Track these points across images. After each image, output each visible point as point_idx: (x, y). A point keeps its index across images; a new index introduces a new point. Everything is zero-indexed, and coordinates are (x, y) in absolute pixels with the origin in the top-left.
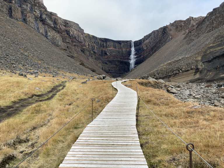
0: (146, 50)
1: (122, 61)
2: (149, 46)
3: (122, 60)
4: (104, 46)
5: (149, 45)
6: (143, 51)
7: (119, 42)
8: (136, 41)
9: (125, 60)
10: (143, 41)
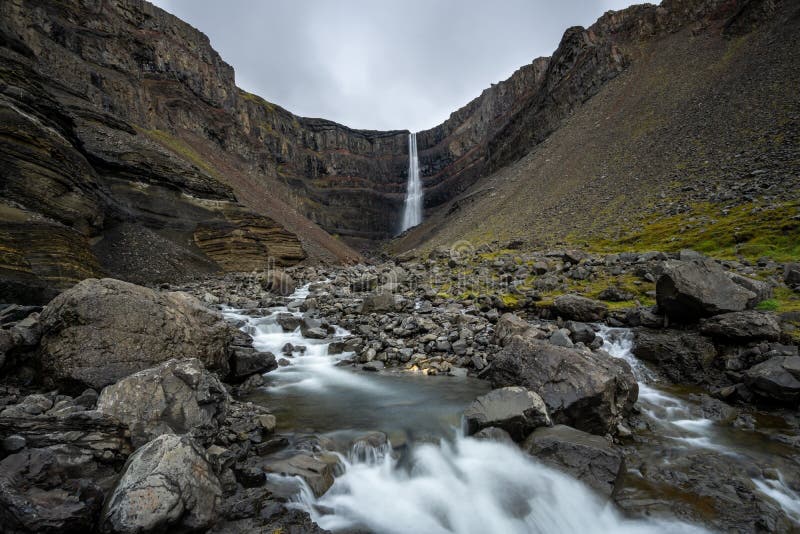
0: (458, 158)
1: (381, 196)
2: (470, 143)
3: (378, 193)
4: (316, 144)
5: (473, 140)
6: (451, 160)
7: (369, 136)
8: (422, 132)
9: (390, 192)
10: (447, 132)
